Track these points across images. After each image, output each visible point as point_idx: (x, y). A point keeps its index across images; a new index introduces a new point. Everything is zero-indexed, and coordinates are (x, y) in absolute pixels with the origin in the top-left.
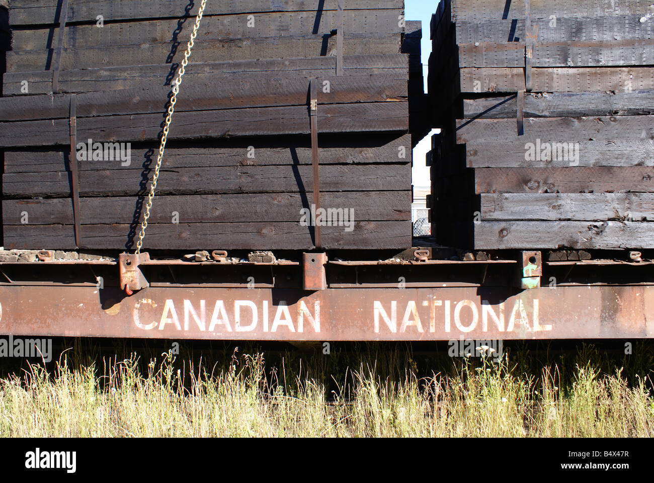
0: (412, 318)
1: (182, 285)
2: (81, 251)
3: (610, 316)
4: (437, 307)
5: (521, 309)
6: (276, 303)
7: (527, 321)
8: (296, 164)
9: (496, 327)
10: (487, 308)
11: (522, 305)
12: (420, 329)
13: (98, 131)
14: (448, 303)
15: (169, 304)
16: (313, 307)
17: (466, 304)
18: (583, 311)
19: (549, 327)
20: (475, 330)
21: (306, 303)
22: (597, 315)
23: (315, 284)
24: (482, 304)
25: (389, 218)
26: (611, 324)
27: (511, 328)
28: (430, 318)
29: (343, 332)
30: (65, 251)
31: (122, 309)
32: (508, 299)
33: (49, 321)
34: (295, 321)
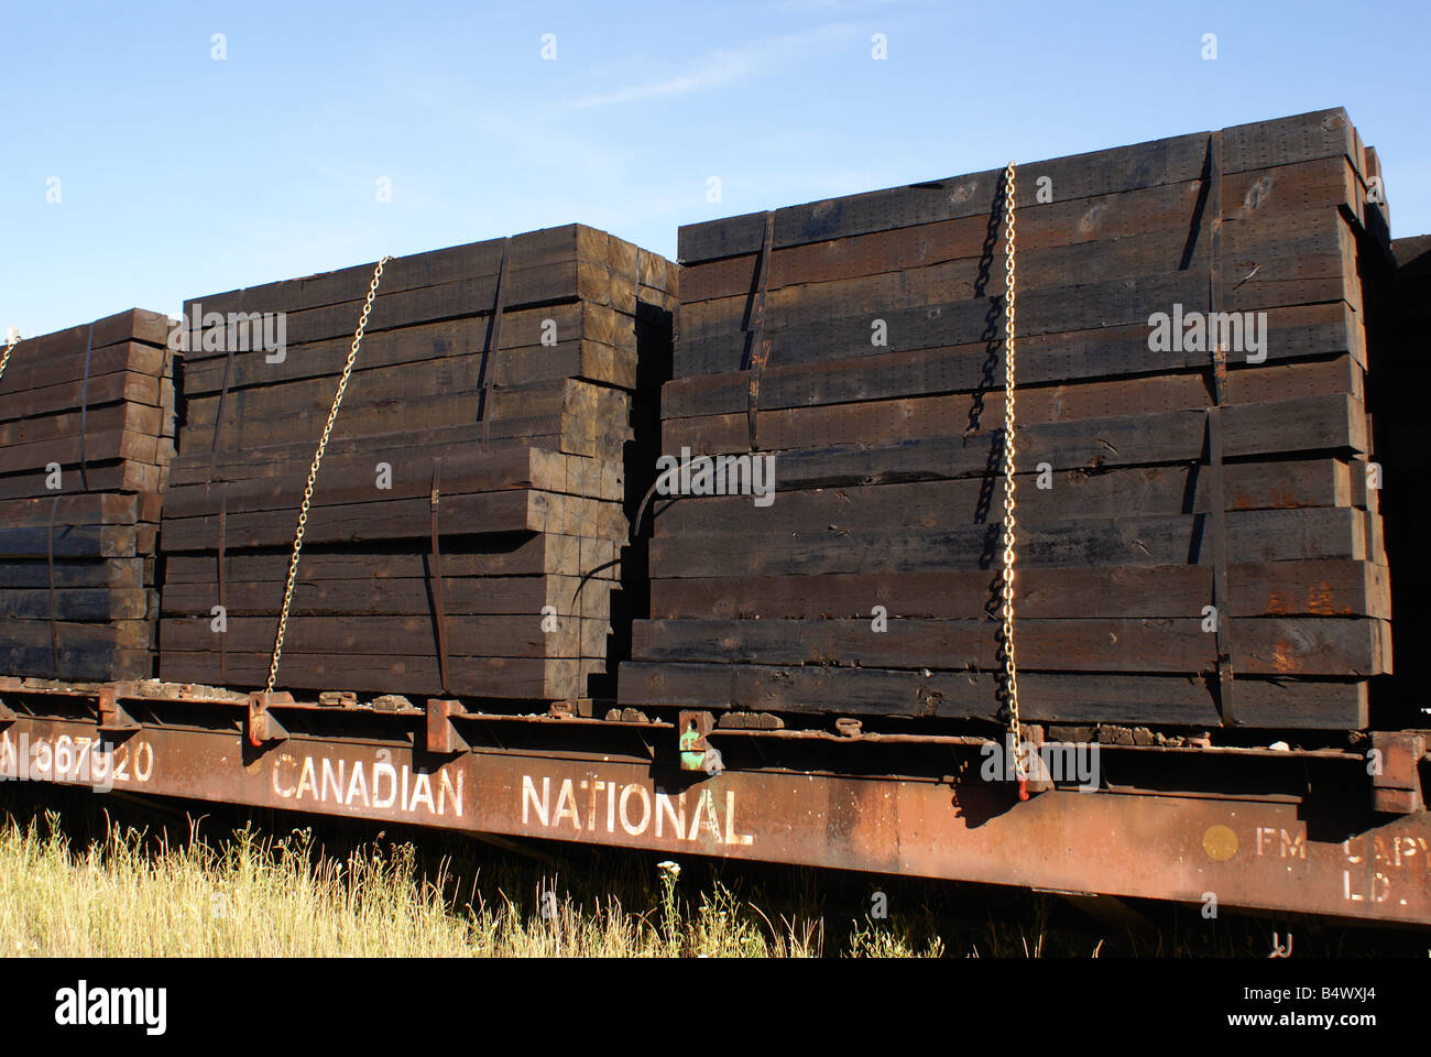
0: (567, 806)
1: (321, 739)
2: (230, 687)
3: (842, 829)
4: (598, 791)
5: (709, 805)
6: (415, 770)
7: (717, 825)
8: (427, 577)
9: (673, 830)
10: (663, 799)
11: (710, 799)
12: (577, 825)
13: (243, 532)
14: (612, 786)
15: (309, 762)
16: (456, 780)
17: (634, 790)
18: (800, 818)
19: (748, 840)
20: (645, 833)
21: (449, 772)
22: (821, 827)
23: (438, 744)
24: (655, 792)
25: (521, 654)
26: (843, 845)
27: (693, 836)
28: (589, 808)
29: (487, 818)
30: (214, 686)
31: (262, 766)
32: (692, 787)
33: (194, 778)
34: (435, 798)
